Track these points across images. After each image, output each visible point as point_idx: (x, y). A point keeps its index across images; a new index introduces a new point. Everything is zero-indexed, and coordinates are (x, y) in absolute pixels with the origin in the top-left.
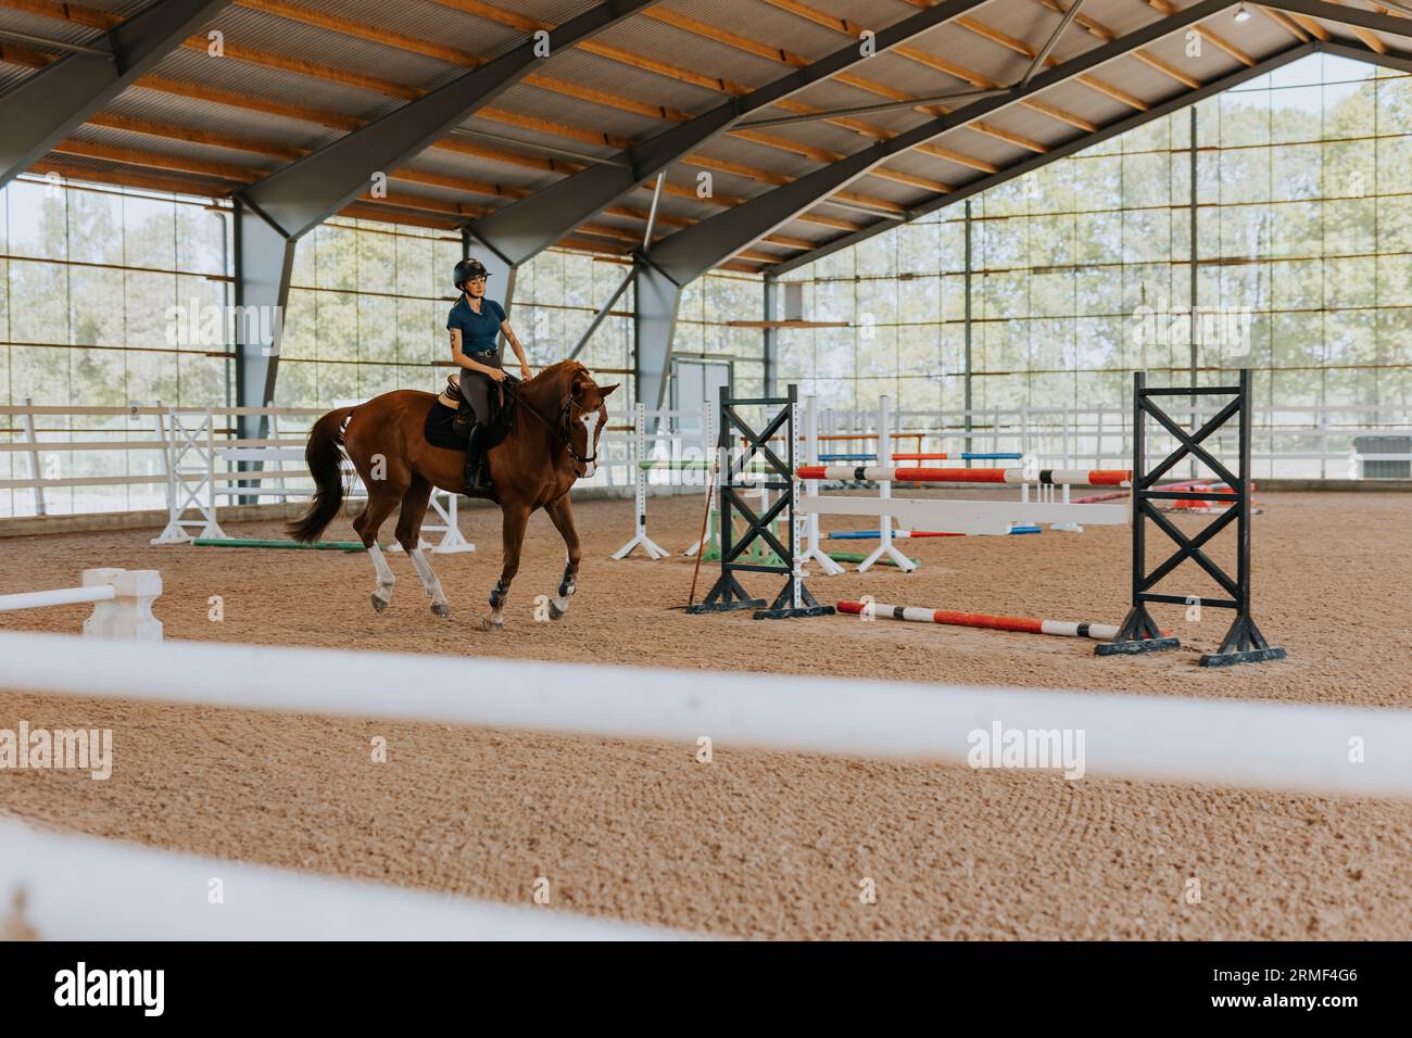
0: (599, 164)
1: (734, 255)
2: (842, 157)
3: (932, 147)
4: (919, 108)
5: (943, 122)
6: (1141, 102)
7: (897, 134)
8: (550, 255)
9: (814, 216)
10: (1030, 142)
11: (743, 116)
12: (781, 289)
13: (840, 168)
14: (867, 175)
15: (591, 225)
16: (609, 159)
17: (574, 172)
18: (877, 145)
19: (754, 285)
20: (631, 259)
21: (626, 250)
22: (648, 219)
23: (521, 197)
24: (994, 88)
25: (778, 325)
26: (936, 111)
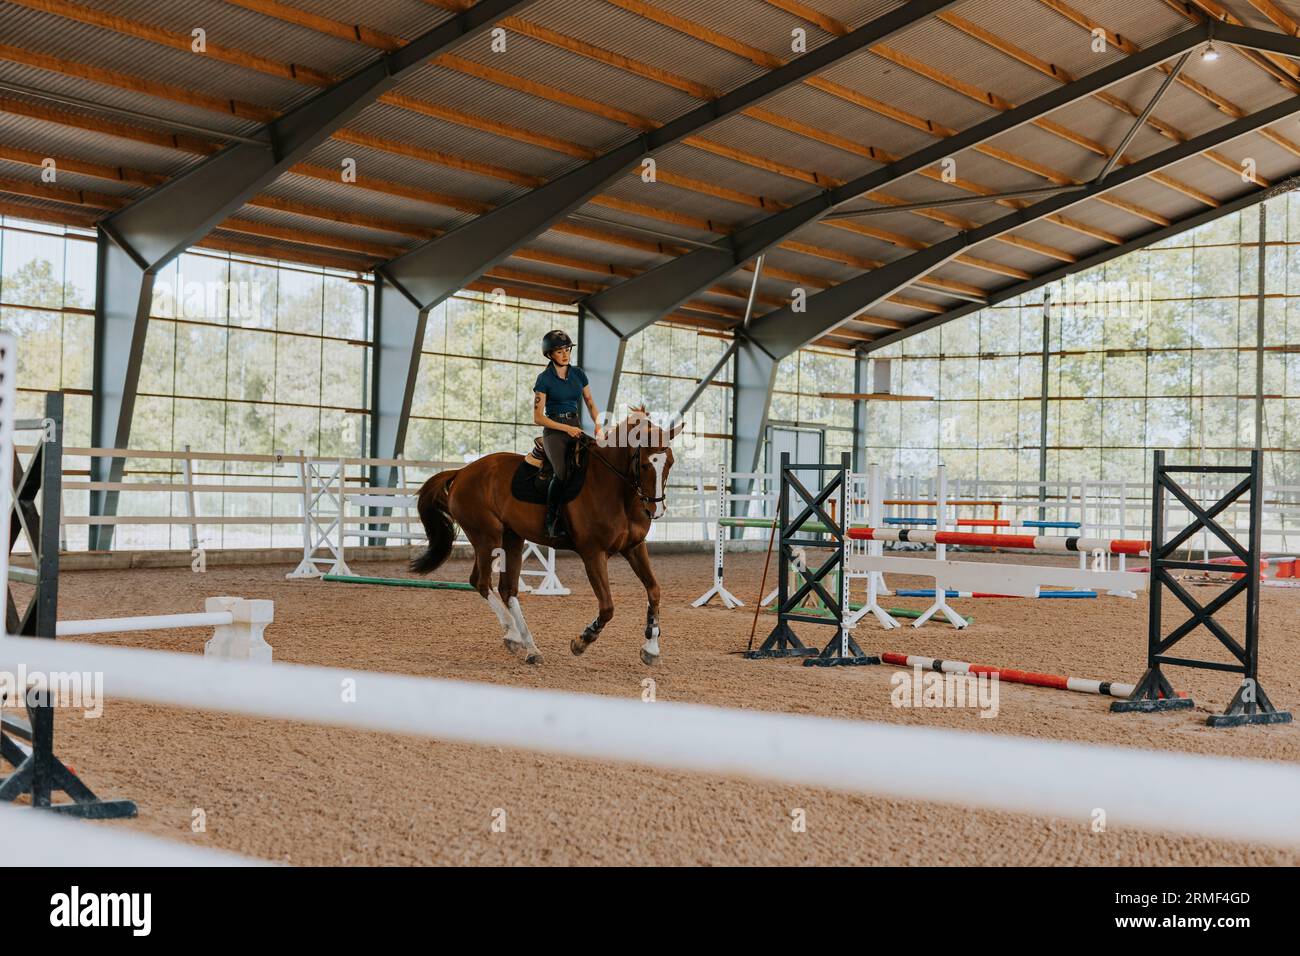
0: (703, 247)
1: (827, 332)
2: (928, 245)
3: (1013, 237)
4: (1000, 201)
5: (1023, 215)
6: (1212, 198)
7: (980, 225)
8: (658, 329)
9: (901, 298)
10: (1106, 234)
11: (835, 207)
12: (871, 365)
13: (925, 255)
14: (951, 262)
15: (696, 302)
16: (714, 243)
17: (681, 255)
18: (961, 234)
19: (846, 362)
20: (732, 334)
21: (727, 326)
22: (748, 298)
23: (633, 276)
24: (1072, 184)
25: (868, 397)
26: (1017, 204)
